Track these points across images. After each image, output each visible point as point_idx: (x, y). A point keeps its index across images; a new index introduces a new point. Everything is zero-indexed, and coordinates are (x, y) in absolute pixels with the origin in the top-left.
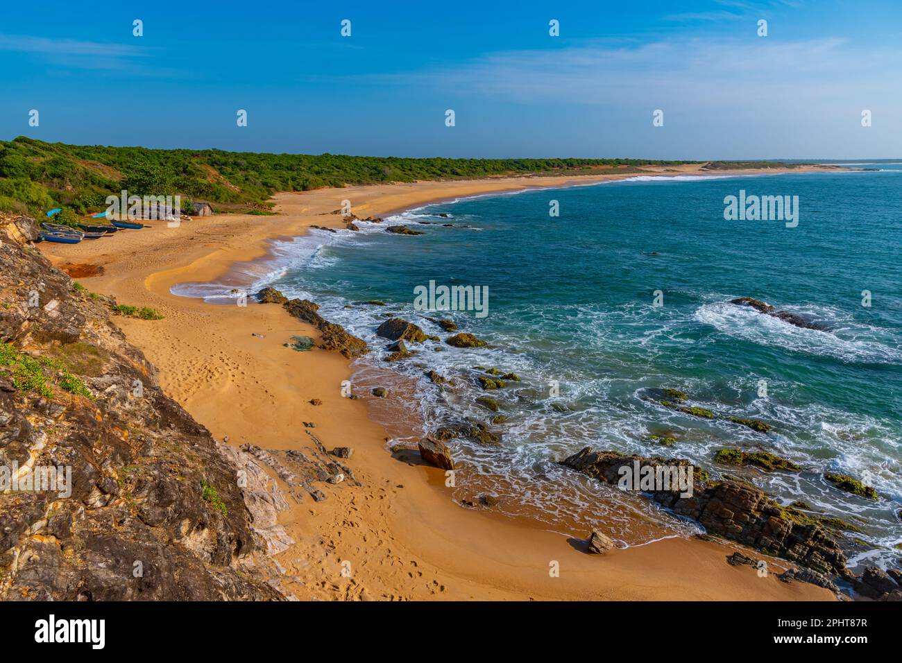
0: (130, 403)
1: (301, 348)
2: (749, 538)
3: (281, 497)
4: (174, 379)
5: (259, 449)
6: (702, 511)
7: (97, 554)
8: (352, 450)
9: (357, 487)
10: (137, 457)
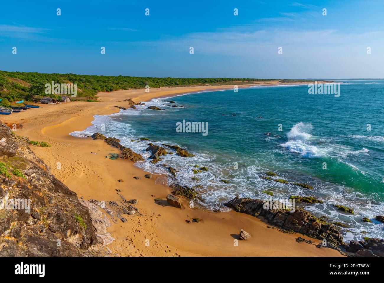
0: (42, 181)
1: (113, 158)
2: (304, 231)
3: (108, 221)
4: (58, 172)
5: (97, 201)
6: (285, 221)
7: (32, 244)
8: (138, 200)
9: (140, 216)
10: (47, 203)
